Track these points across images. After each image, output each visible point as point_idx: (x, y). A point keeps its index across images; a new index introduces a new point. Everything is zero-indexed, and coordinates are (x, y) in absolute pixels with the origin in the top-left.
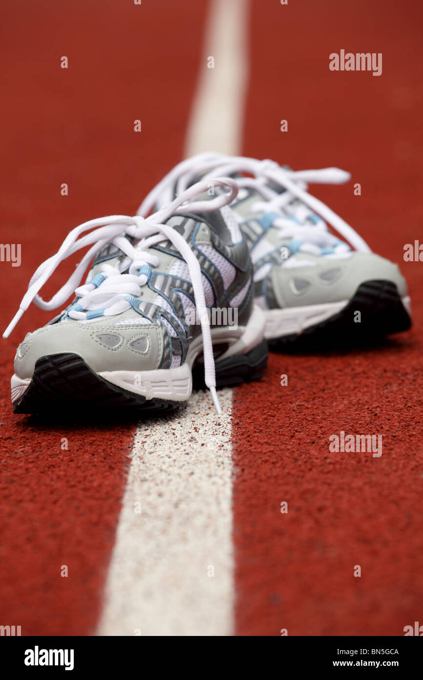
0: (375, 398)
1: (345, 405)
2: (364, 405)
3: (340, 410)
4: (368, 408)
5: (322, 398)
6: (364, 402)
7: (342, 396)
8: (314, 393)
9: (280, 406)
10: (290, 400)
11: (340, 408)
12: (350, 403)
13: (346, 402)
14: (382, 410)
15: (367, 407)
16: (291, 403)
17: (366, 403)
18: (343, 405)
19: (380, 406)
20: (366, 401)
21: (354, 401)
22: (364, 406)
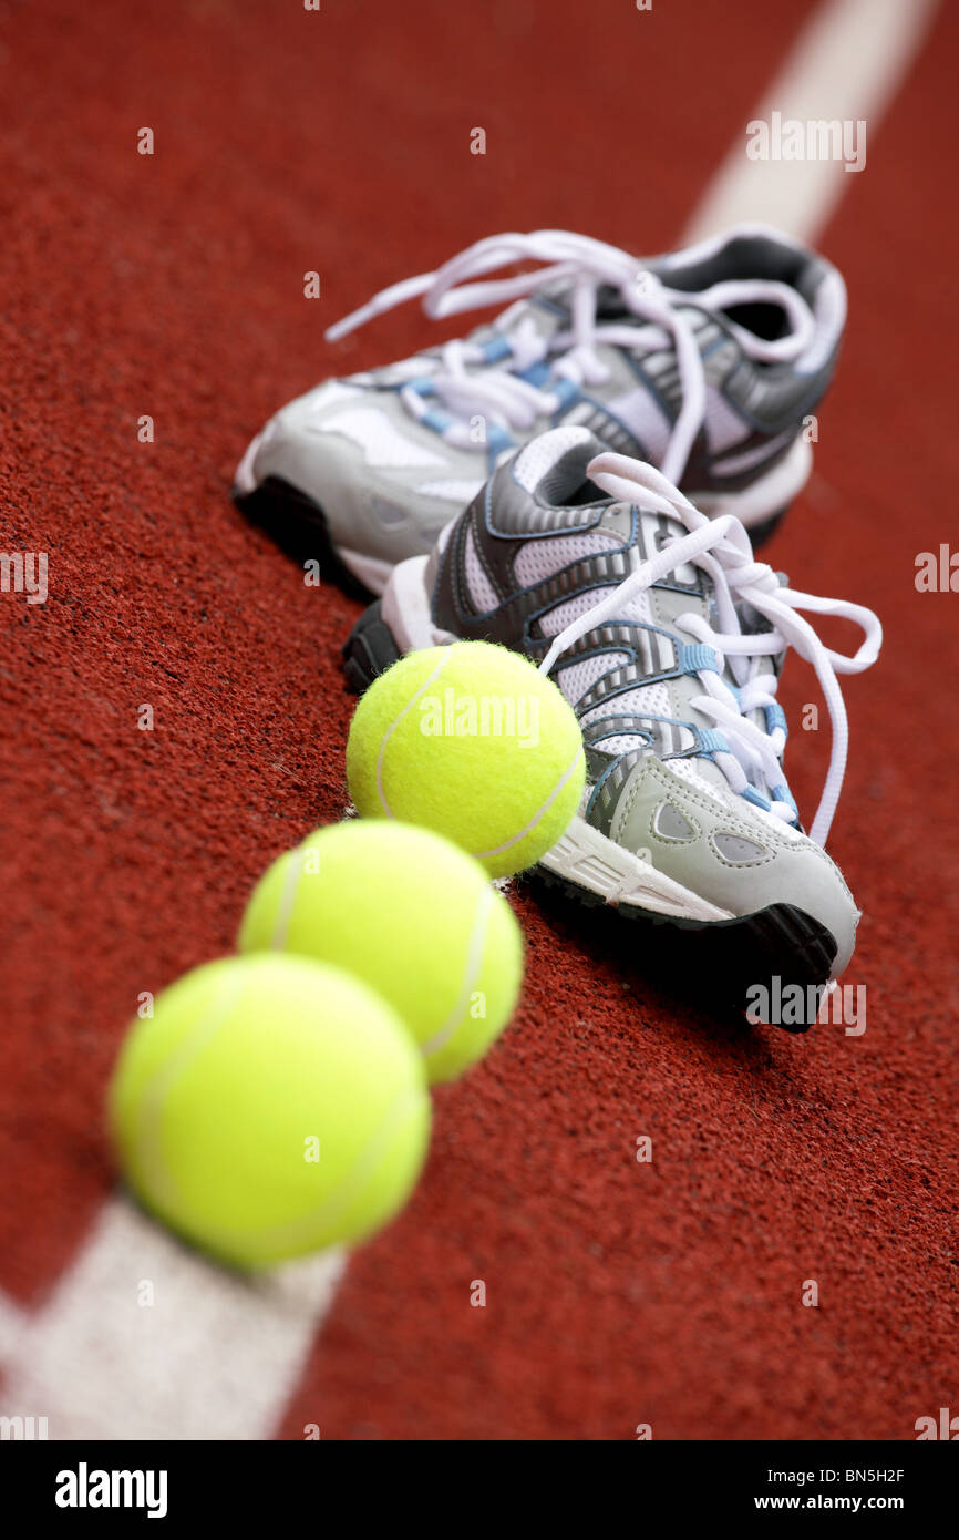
0: (721, 1110)
1: (666, 1088)
2: (696, 1112)
3: (651, 1093)
4: (699, 1126)
5: (637, 1042)
6: (700, 1105)
7: (670, 1064)
8: (628, 1023)
9: (559, 1009)
10: (582, 1009)
11: (654, 1090)
12: (676, 1088)
13: (670, 1082)
14: (719, 1147)
15: (699, 1121)
16: (580, 1015)
17: (701, 1110)
18: (661, 1086)
19: (721, 1133)
20: (704, 1106)
21: (685, 1090)
22: (695, 1115)
